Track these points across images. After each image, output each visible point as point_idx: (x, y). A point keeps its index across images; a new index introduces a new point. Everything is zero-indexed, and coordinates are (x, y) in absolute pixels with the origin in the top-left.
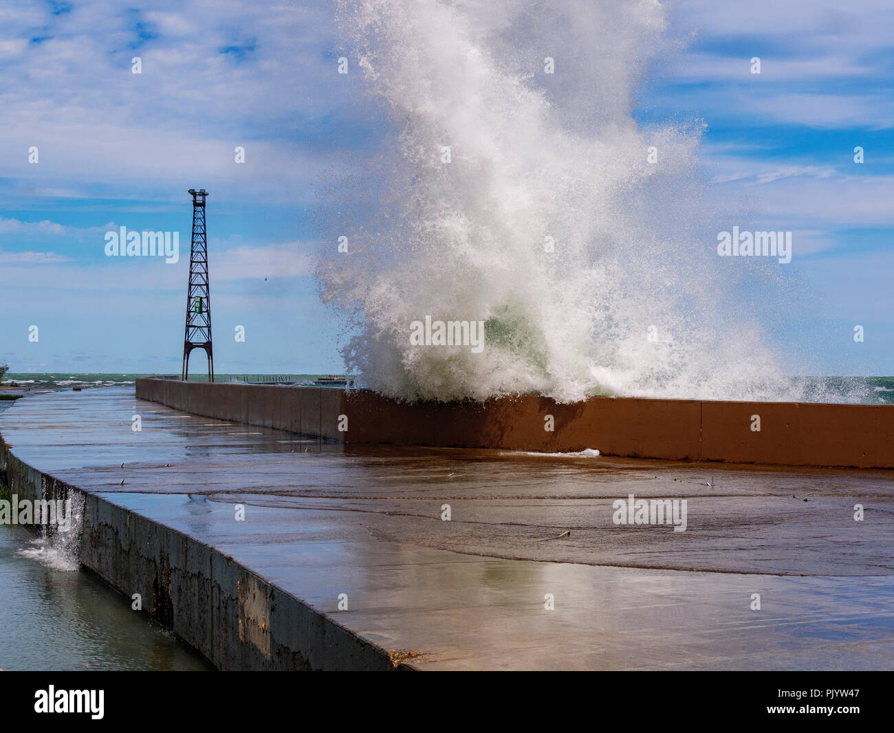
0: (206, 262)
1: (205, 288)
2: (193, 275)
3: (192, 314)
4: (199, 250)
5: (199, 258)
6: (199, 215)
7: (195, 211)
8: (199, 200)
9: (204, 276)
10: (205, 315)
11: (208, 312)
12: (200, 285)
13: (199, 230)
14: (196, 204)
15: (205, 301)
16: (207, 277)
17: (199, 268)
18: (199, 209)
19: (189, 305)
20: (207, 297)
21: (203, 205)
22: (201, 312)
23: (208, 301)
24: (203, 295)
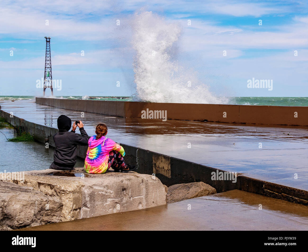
0: (50, 60)
1: (50, 68)
2: (46, 64)
3: (46, 77)
4: (48, 56)
5: (48, 59)
6: (48, 45)
7: (47, 44)
8: (48, 40)
9: (50, 65)
10: (50, 77)
11: (51, 76)
12: (49, 68)
13: (48, 50)
14: (47, 42)
15: (50, 73)
16: (51, 65)
17: (48, 62)
18: (48, 43)
19: (45, 74)
20: (51, 72)
21: (49, 42)
22: (49, 76)
23: (51, 73)
24: (50, 71)
